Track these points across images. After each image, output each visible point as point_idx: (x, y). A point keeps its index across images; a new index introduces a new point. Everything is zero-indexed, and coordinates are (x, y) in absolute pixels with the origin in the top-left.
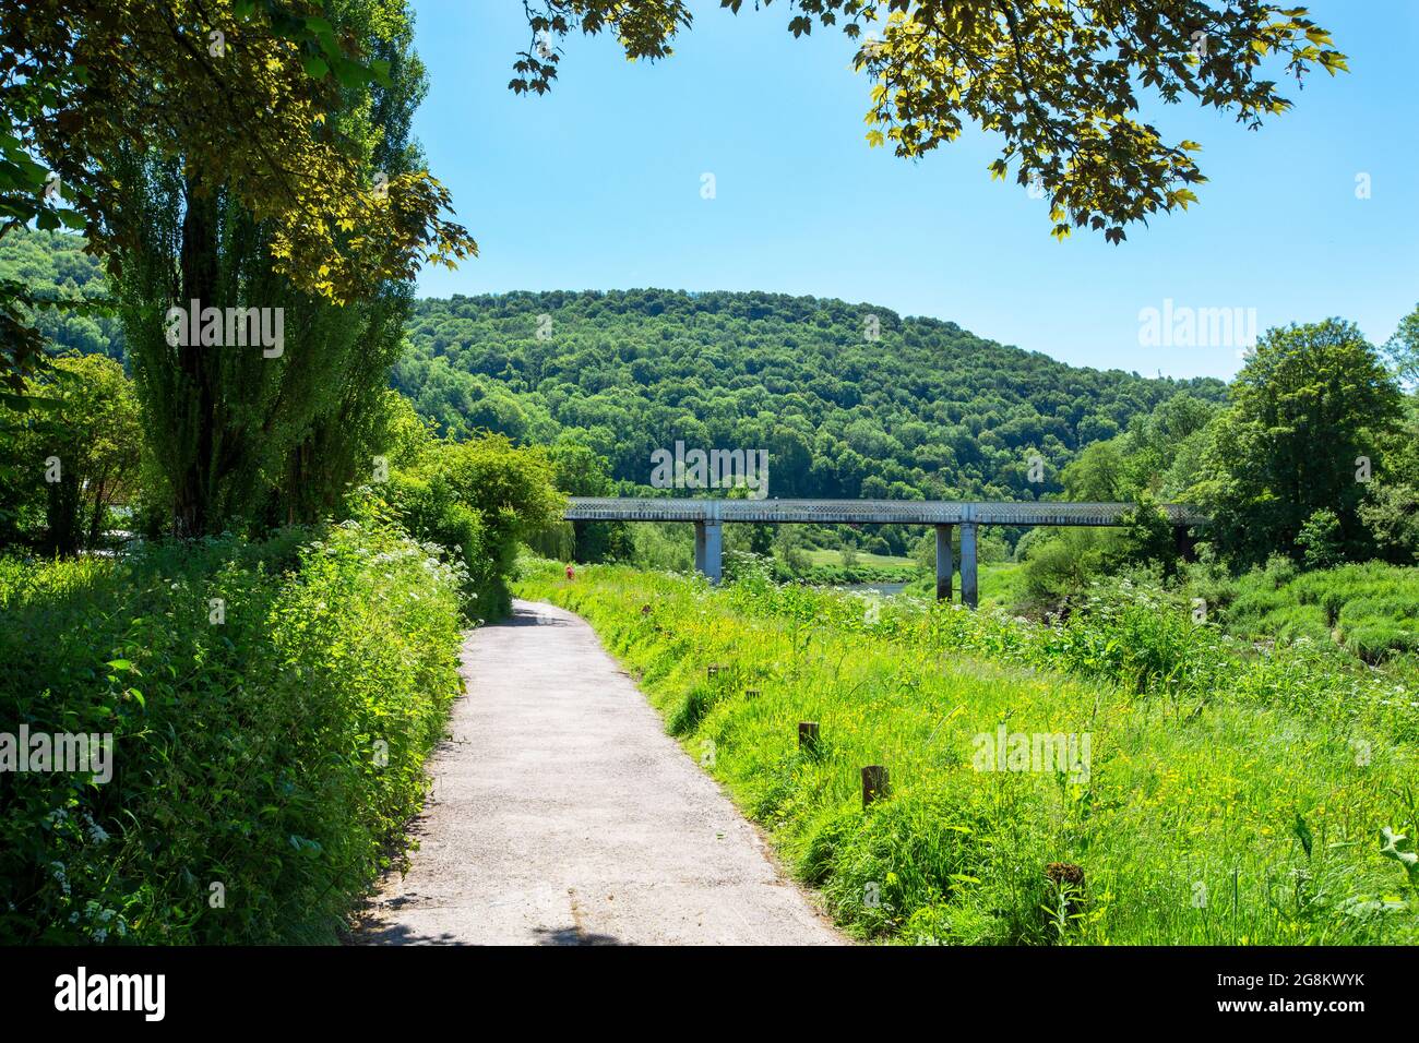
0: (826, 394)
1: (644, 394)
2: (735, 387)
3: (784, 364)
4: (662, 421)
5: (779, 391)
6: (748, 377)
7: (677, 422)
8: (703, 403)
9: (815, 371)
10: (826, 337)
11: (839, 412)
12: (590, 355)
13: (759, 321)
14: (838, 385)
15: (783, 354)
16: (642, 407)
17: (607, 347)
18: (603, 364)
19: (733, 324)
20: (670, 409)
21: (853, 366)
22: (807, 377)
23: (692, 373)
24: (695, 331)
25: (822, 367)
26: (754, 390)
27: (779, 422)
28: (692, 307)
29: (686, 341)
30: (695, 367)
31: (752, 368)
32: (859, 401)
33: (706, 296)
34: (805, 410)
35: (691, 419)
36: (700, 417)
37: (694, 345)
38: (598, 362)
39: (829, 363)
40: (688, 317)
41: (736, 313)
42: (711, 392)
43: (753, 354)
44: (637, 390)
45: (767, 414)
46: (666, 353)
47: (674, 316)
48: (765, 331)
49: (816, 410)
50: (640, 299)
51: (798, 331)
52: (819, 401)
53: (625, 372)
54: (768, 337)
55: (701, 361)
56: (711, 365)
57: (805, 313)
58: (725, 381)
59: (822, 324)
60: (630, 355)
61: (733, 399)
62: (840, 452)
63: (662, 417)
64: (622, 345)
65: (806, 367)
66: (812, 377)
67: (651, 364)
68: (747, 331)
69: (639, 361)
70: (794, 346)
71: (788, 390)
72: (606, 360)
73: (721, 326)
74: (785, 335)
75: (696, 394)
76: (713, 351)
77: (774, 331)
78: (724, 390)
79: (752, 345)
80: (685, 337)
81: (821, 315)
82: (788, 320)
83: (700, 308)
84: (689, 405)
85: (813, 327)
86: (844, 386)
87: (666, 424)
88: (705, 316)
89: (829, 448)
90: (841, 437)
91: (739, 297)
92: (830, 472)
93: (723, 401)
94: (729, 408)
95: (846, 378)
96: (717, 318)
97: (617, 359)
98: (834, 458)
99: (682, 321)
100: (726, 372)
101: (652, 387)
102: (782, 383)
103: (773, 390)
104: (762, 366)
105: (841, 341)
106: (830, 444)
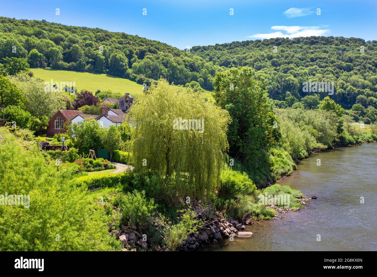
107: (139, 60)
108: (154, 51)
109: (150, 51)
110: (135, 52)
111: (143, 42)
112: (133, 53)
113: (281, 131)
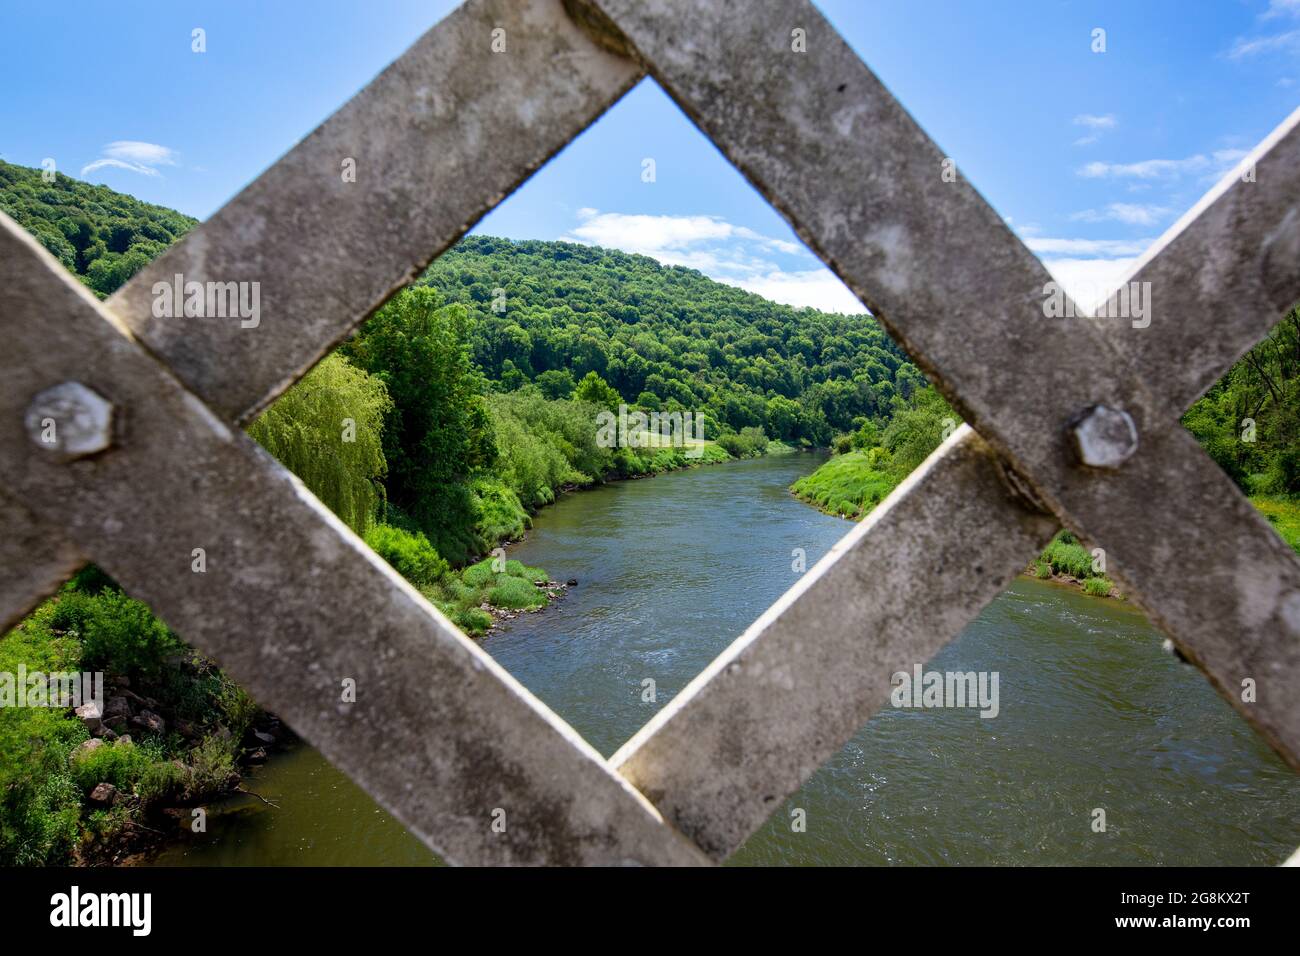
0: (616, 315)
1: (480, 308)
2: (549, 306)
3: (583, 292)
4: (494, 329)
5: (581, 311)
6: (557, 300)
7: (506, 330)
8: (525, 317)
9: (606, 297)
10: (612, 275)
11: (625, 327)
12: (439, 279)
13: (563, 262)
14: (623, 308)
15: (583, 285)
16: (479, 318)
17: (451, 274)
18: (448, 286)
19: (545, 262)
20: (500, 320)
21: (633, 295)
22: (600, 302)
23: (516, 295)
24: (517, 266)
25: (610, 295)
26: (562, 309)
27: (583, 332)
28: (515, 250)
29: (512, 272)
30: (518, 290)
31: (560, 293)
32: (638, 320)
33: (524, 243)
34: (601, 325)
35: (517, 328)
36: (523, 326)
37: (517, 275)
38: (445, 285)
39: (615, 293)
40: (511, 257)
41: (546, 255)
42: (531, 309)
43: (560, 284)
44: (474, 306)
45: (573, 326)
46: (496, 280)
47: (501, 255)
48: (567, 269)
49: (608, 325)
50: (476, 243)
51: (591, 269)
52: (611, 319)
53: (465, 292)
54: (571, 272)
55: (522, 286)
56: (530, 290)
57: (595, 258)
58: (541, 301)
59: (607, 266)
60: (468, 280)
61: (547, 314)
62: (629, 356)
63: (493, 326)
64: (463, 273)
65: (600, 294)
66: (604, 302)
67: (485, 287)
68: (555, 268)
69: (476, 284)
70: (590, 280)
71: (587, 310)
72: (451, 283)
73: (536, 264)
74: (583, 272)
75: (520, 310)
76: (531, 280)
77: (575, 269)
78: (541, 308)
79: (560, 278)
80: (510, 269)
81: (607, 260)
82: (584, 262)
83: (520, 251)
84: (514, 317)
85: (602, 267)
86: (629, 310)
87: (497, 331)
88: (524, 257)
89: (621, 352)
90: (628, 345)
91: (548, 244)
92: (622, 370)
93: (541, 316)
94: (545, 321)
95: (628, 303)
96: (533, 258)
97: (459, 282)
98: (625, 360)
99: (507, 259)
100: (541, 295)
101: (485, 304)
102: (582, 305)
103: (576, 310)
104: (568, 292)
105: (622, 278)
106: (621, 351)
107: (112, 254)
108: (161, 233)
109: (147, 233)
110: (98, 229)
111: (123, 206)
112: (91, 233)
113: (497, 444)
